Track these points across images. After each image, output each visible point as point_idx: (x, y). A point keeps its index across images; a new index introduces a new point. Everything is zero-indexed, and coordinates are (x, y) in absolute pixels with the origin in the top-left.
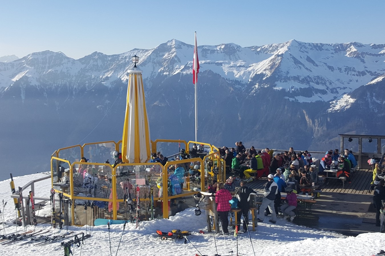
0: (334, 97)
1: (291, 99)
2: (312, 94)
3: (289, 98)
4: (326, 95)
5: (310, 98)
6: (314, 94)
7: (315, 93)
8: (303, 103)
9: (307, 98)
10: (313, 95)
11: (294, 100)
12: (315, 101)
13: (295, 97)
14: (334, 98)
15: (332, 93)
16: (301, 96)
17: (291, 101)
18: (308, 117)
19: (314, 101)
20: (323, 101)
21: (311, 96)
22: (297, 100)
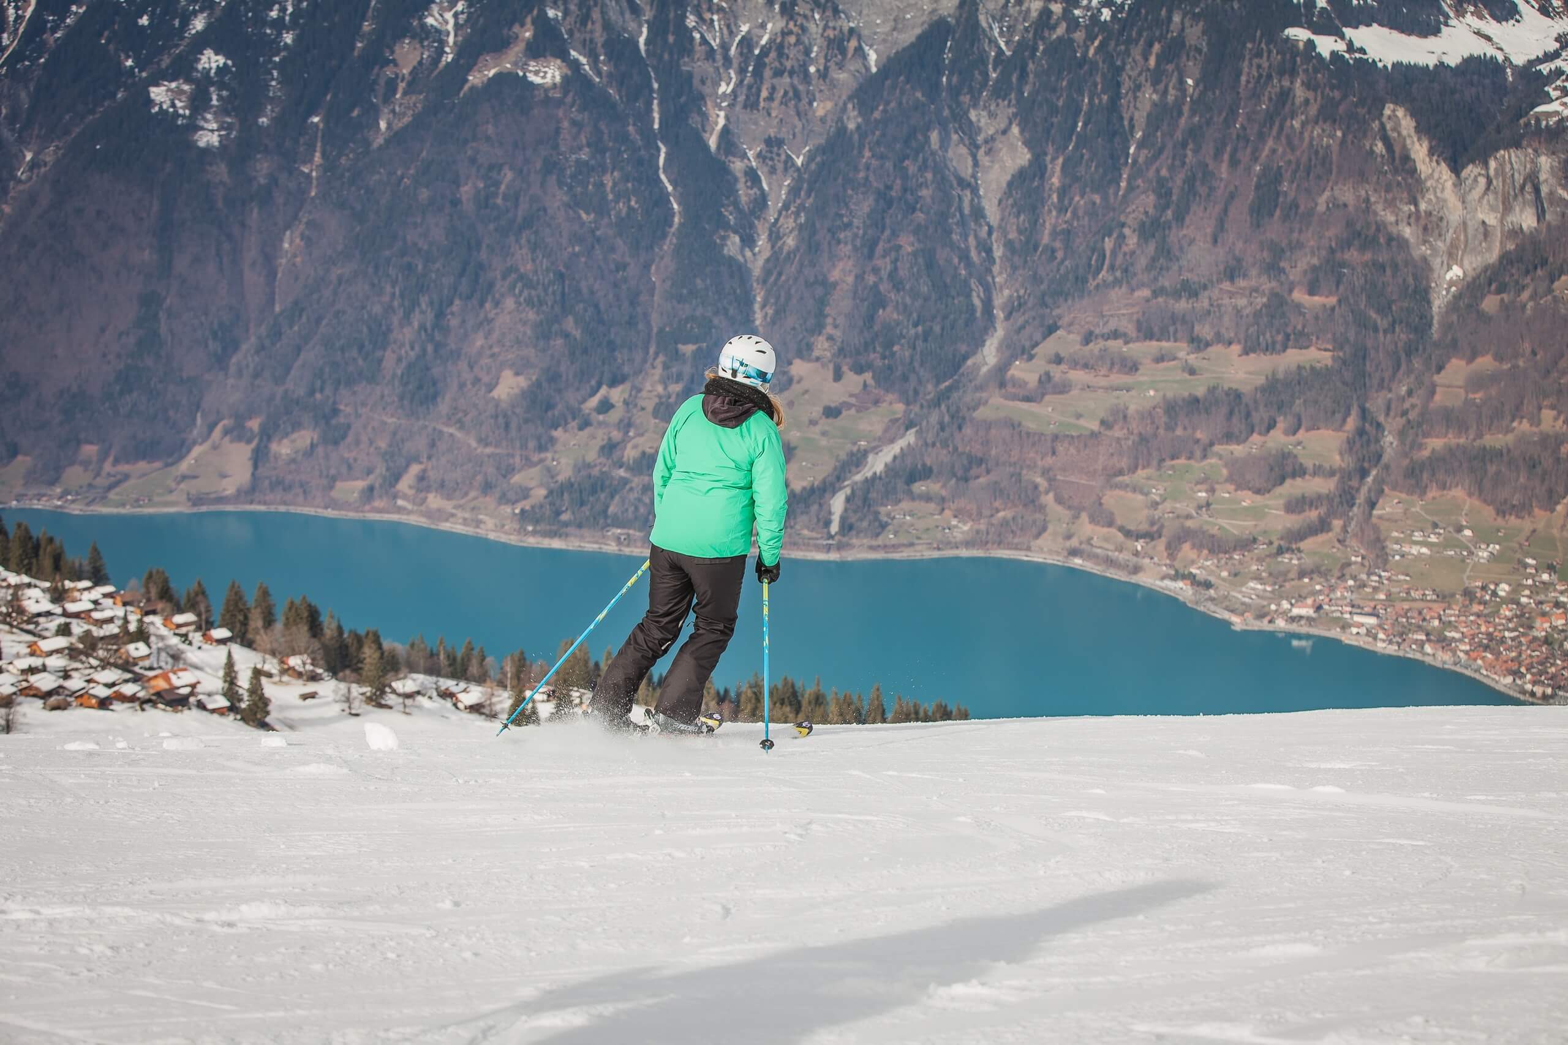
0: (1557, 40)
1: (1326, 45)
2: (1442, 19)
3: (1313, 37)
4: (1512, 22)
5: (1431, 42)
6: (1447, 17)
7: (1452, 14)
8: (1397, 65)
9: (1414, 40)
10: (1447, 25)
11: (1341, 46)
12: (1459, 60)
13: (1348, 32)
14: (1557, 45)
15: (1542, 14)
16: (1381, 25)
17: (1326, 54)
18: (1431, 152)
19: (1453, 61)
20: (1500, 58)
21: (1436, 32)
22: (1362, 51)
